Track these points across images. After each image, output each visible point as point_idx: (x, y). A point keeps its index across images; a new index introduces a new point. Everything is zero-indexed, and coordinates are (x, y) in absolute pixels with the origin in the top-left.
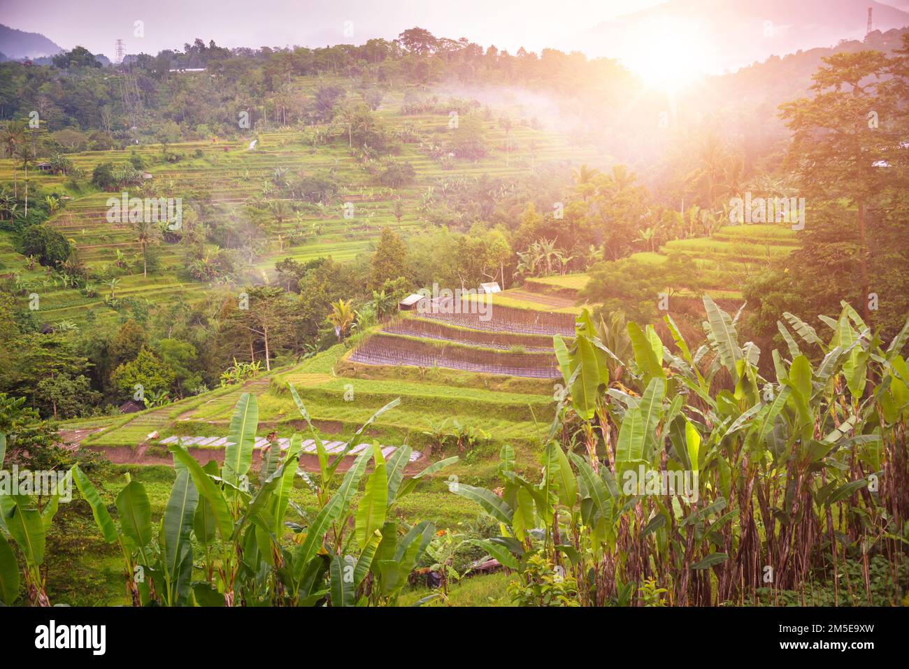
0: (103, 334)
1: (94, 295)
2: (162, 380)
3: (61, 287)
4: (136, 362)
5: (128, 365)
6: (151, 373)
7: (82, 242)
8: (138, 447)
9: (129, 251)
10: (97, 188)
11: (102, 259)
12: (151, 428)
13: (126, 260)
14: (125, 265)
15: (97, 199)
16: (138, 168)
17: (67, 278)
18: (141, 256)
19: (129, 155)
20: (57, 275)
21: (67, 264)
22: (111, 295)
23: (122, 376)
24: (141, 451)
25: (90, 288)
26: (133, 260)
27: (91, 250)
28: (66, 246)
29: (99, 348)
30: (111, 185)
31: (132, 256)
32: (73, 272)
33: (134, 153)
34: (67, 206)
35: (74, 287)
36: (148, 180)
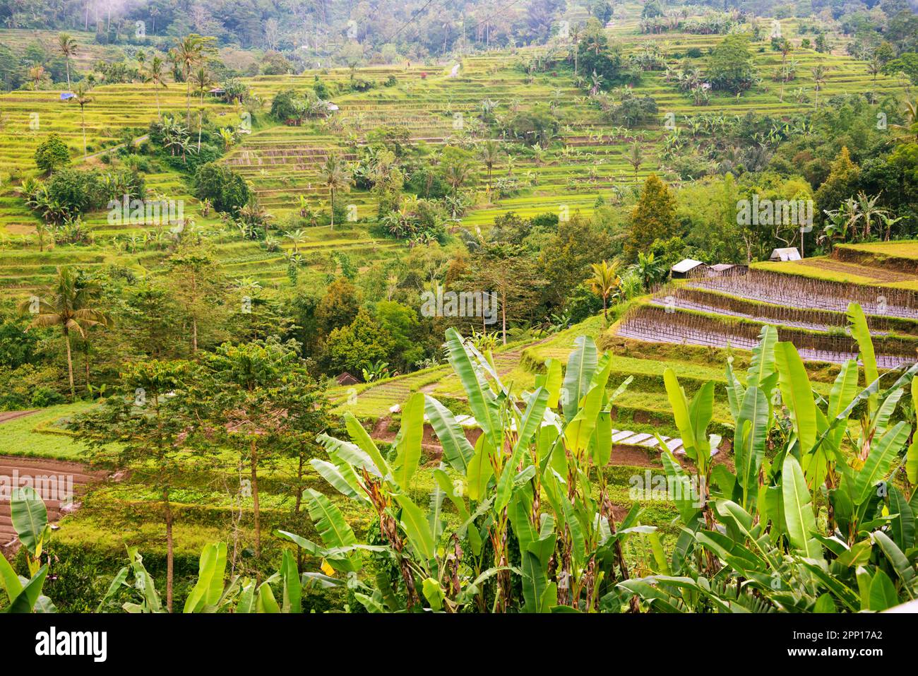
0: (309, 291)
1: (275, 249)
2: (381, 349)
3: (239, 238)
4: (353, 325)
5: (344, 328)
6: (369, 340)
7: (260, 186)
8: (379, 422)
9: (314, 197)
10: (275, 120)
11: (283, 206)
12: (390, 401)
13: (310, 209)
14: (309, 215)
15: (276, 134)
16: (323, 97)
17: (245, 227)
18: (328, 203)
19: (311, 82)
20: (234, 224)
21: (245, 210)
22: (294, 250)
23: (337, 342)
24: (383, 425)
25: (271, 240)
26: (318, 209)
27: (271, 196)
28: (244, 190)
29: (305, 306)
30: (292, 117)
31: (317, 204)
32: (253, 220)
33: (317, 80)
34: (244, 142)
35: (253, 238)
36: (332, 112)
